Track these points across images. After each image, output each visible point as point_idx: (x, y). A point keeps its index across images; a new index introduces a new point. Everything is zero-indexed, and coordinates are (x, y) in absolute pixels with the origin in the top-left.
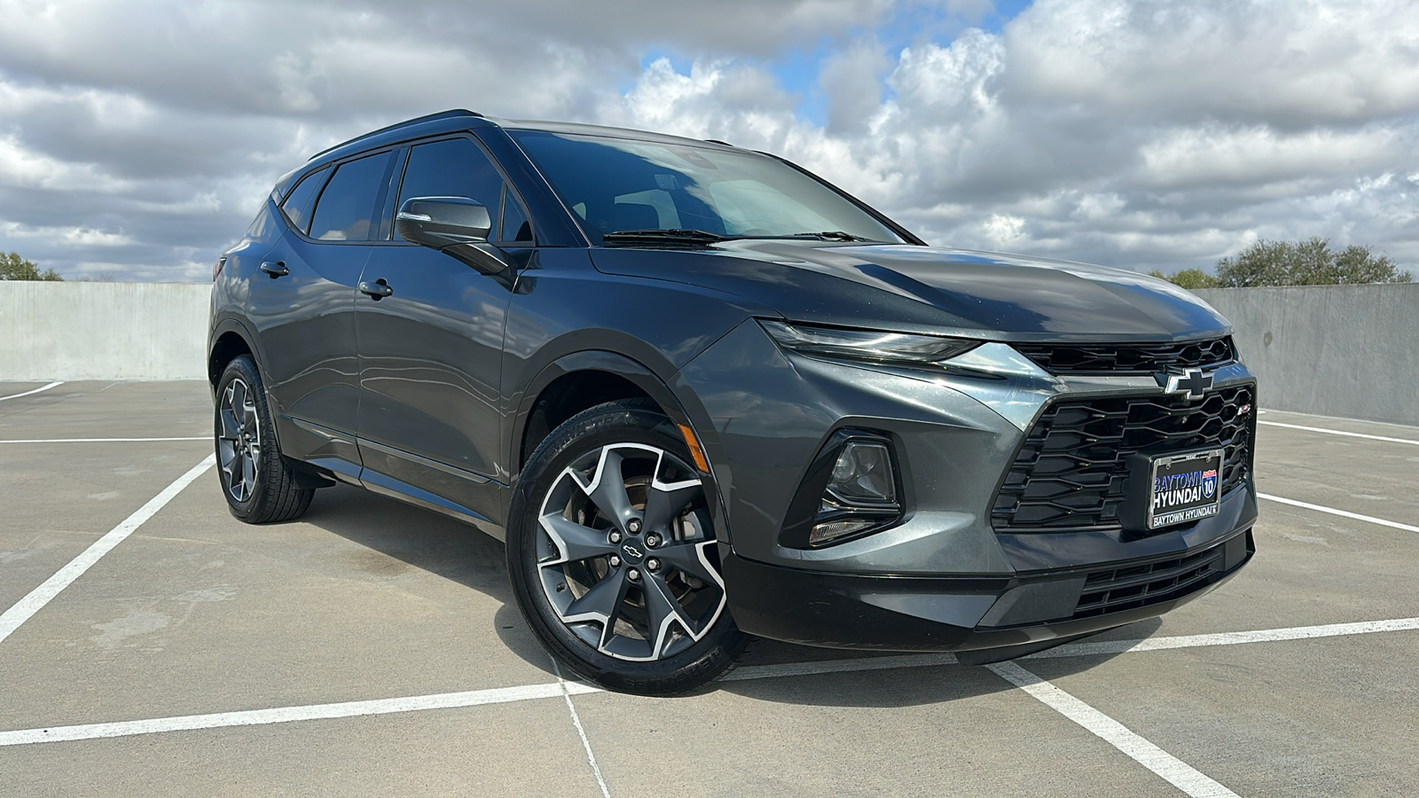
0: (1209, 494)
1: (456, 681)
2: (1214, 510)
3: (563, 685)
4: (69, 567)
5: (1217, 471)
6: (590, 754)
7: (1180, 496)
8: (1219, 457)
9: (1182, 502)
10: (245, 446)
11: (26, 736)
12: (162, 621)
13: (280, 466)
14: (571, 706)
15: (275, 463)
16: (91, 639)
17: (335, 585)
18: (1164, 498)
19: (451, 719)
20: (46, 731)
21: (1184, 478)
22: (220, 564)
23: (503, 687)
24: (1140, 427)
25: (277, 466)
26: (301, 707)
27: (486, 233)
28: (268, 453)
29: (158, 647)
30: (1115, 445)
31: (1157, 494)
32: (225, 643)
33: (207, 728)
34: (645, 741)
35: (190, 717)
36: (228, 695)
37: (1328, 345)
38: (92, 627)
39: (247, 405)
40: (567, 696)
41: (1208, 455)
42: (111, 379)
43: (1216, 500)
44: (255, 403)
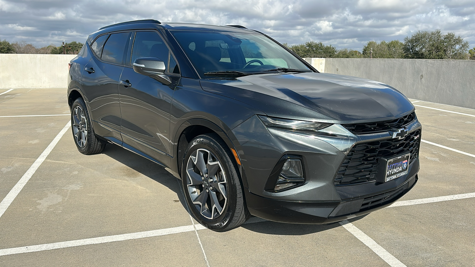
0: (405, 168)
1: (160, 225)
2: (406, 173)
3: (194, 226)
4: (26, 174)
5: (408, 160)
6: (205, 256)
7: (395, 170)
8: (409, 156)
9: (396, 172)
10: (82, 129)
11: (21, 250)
12: (60, 199)
13: (94, 137)
14: (198, 235)
15: (92, 136)
16: (37, 207)
17: (116, 182)
18: (390, 172)
19: (159, 241)
20: (27, 248)
21: (397, 165)
22: (76, 173)
23: (174, 227)
24: (384, 149)
25: (93, 137)
26: (110, 236)
27: (163, 71)
28: (90, 133)
29: (60, 210)
30: (375, 156)
31: (388, 171)
32: (82, 208)
33: (80, 246)
34: (222, 250)
35: (74, 241)
36: (85, 231)
37: (441, 80)
38: (37, 202)
39: (82, 116)
40: (196, 231)
41: (405, 156)
42: (30, 87)
43: (407, 169)
44: (85, 115)
